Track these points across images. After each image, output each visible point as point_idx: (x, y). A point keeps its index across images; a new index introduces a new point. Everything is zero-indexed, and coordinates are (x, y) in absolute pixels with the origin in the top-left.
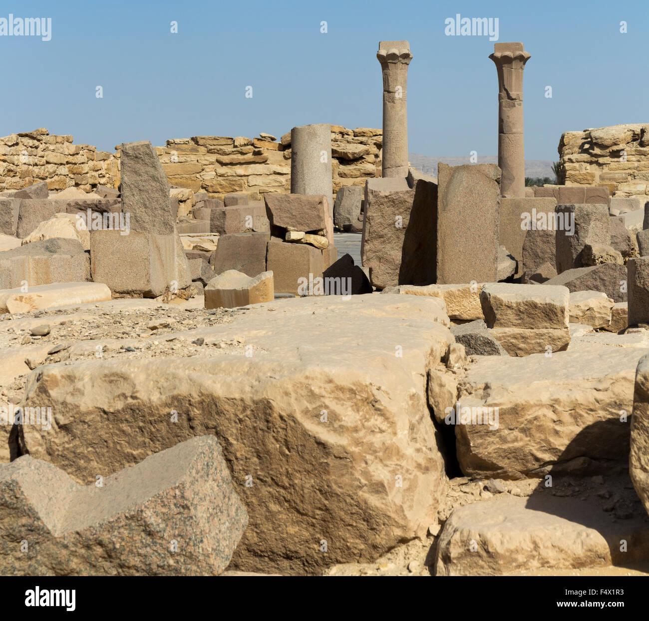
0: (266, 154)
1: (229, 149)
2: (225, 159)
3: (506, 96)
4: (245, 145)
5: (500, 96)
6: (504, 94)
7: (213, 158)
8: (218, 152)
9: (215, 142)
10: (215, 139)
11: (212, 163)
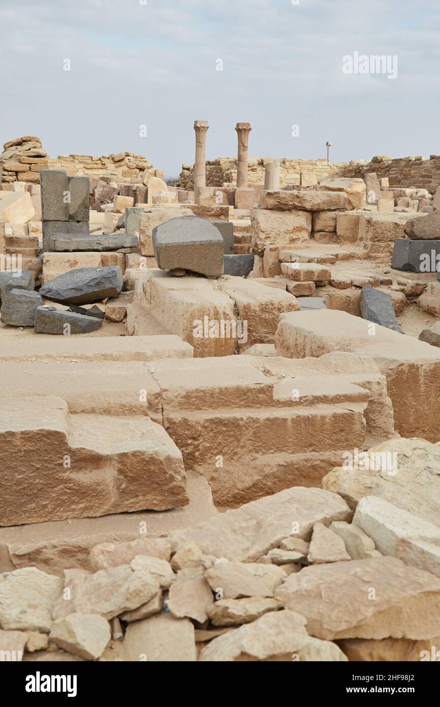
0: (107, 165)
1: (90, 161)
2: (89, 166)
3: (242, 146)
4: (97, 160)
5: (239, 145)
6: (241, 145)
7: (82, 166)
8: (84, 163)
9: (83, 158)
10: (83, 156)
11: (82, 168)
